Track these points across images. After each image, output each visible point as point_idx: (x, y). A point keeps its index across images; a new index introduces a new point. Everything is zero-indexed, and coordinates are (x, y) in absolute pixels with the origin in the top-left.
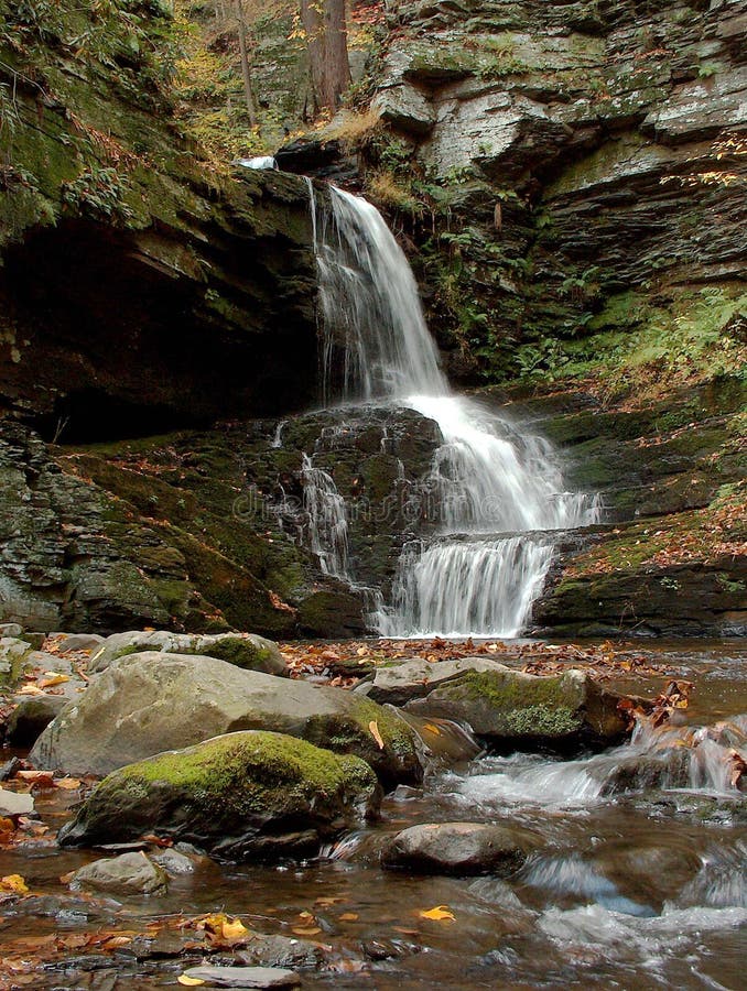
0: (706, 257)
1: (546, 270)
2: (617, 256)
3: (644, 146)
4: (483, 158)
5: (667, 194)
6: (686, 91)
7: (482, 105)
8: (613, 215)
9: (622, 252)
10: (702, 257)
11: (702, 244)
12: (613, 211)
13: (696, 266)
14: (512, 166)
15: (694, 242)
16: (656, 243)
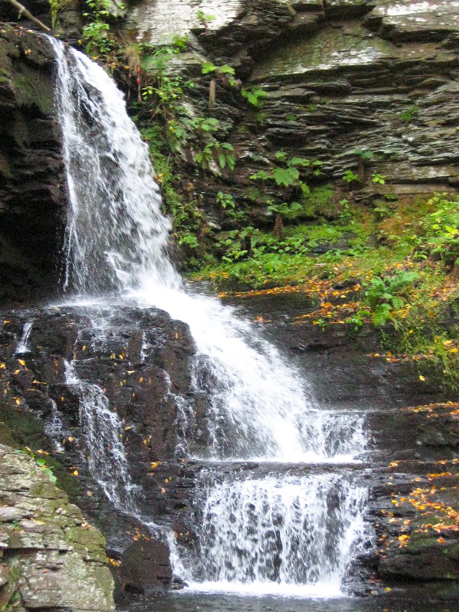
0: (417, 158)
1: (251, 154)
2: (324, 147)
3: (366, 38)
4: (203, 30)
5: (383, 89)
8: (324, 103)
9: (327, 142)
10: (413, 157)
11: (414, 144)
12: (323, 100)
13: (404, 165)
14: (230, 41)
15: (406, 141)
16: (365, 137)
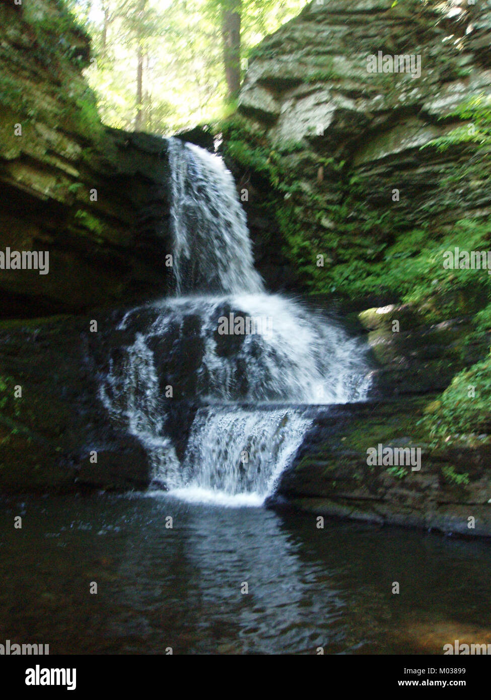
0: (467, 204)
1: (355, 214)
3: (422, 127)
4: (310, 136)
6: (450, 87)
7: (311, 101)
11: (463, 195)
12: (402, 173)
16: (432, 195)
